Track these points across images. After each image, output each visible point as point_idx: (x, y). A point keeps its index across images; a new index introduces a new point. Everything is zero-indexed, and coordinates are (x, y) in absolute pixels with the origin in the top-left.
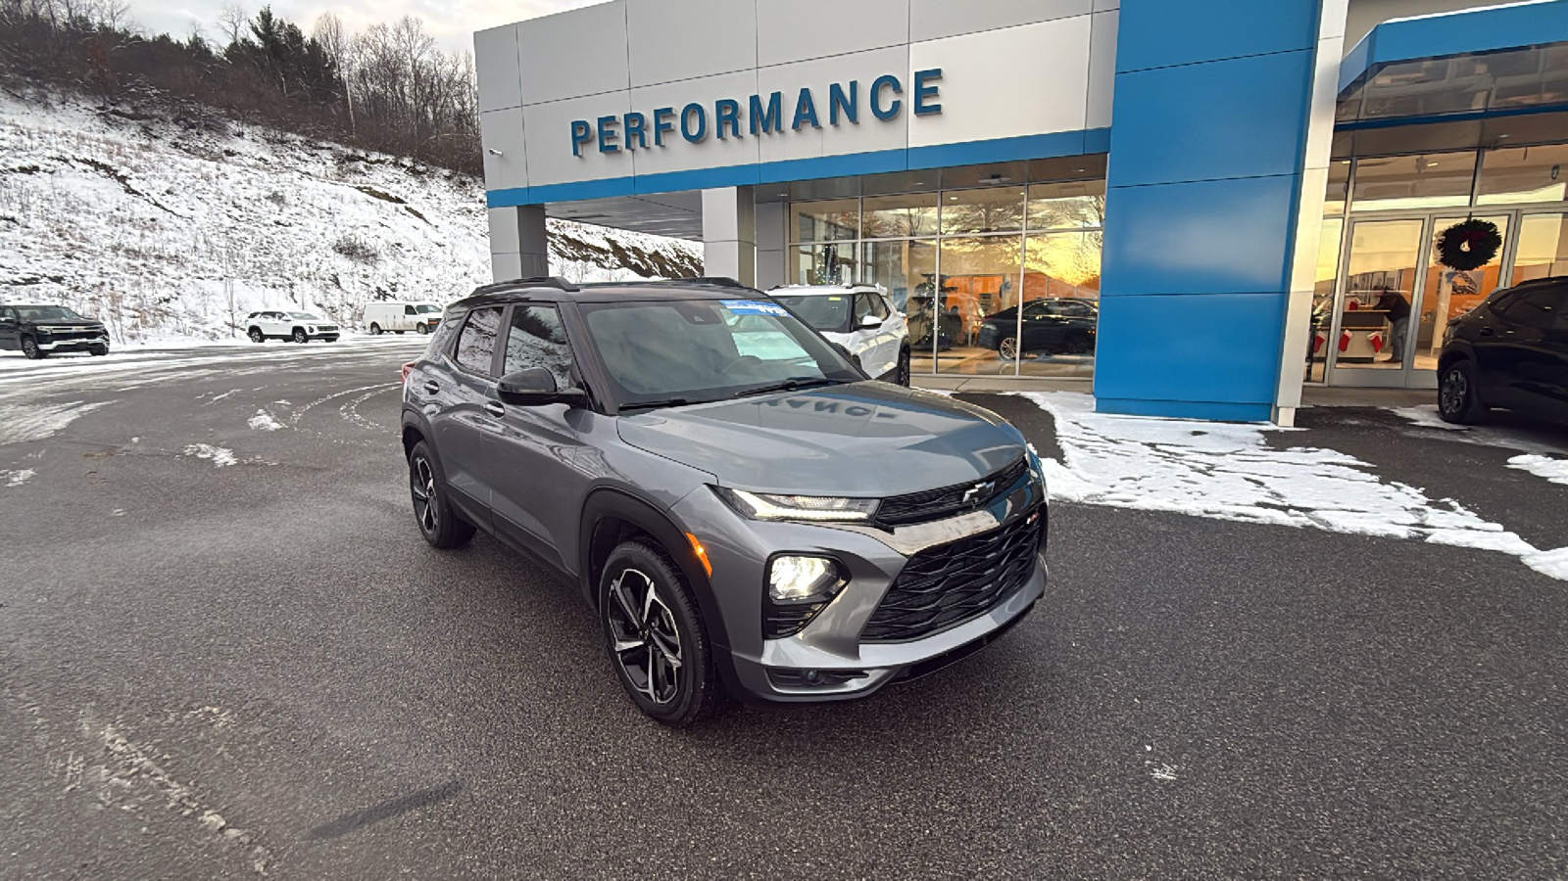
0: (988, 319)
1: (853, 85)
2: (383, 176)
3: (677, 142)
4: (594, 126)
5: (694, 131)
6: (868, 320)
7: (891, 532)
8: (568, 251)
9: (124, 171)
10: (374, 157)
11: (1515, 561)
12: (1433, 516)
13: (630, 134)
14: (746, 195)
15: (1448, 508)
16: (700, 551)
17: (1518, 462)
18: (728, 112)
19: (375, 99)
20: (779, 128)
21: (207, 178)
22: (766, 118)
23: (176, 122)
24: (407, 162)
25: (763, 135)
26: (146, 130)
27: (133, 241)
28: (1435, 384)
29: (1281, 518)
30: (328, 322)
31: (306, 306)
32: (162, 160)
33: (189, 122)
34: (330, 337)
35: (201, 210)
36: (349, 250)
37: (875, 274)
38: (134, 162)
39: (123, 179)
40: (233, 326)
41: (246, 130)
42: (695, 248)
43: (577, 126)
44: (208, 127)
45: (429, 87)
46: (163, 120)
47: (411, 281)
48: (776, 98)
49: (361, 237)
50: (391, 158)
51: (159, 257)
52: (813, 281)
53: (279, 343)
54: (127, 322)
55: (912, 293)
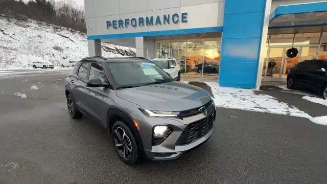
0: (196, 66)
1: (169, 15)
2: (65, 32)
3: (130, 26)
4: (112, 22)
5: (134, 24)
6: (172, 66)
7: (182, 119)
8: (106, 50)
9: (3, 29)
10: (62, 28)
11: (308, 120)
12: (290, 110)
13: (120, 24)
14: (145, 38)
15: (292, 108)
16: (136, 124)
17: (304, 98)
18: (141, 20)
19: (63, 15)
20: (152, 24)
21: (23, 31)
22: (150, 22)
23: (16, 18)
24: (70, 29)
25: (149, 26)
26: (8, 20)
27: (5, 45)
28: (286, 81)
29: (260, 110)
30: (51, 64)
31: (47, 61)
32: (12, 27)
33: (18, 19)
34: (52, 67)
35: (22, 39)
36: (57, 48)
37: (173, 56)
38: (5, 27)
39: (2, 31)
40: (29, 65)
41: (33, 21)
42: (134, 50)
43: (108, 22)
44: (23, 20)
45: (75, 13)
46: (12, 18)
47: (71, 55)
48: (152, 18)
49: (59, 46)
50: (66, 28)
51: (12, 49)
52: (159, 57)
53: (40, 69)
54: (4, 63)
55: (180, 60)
